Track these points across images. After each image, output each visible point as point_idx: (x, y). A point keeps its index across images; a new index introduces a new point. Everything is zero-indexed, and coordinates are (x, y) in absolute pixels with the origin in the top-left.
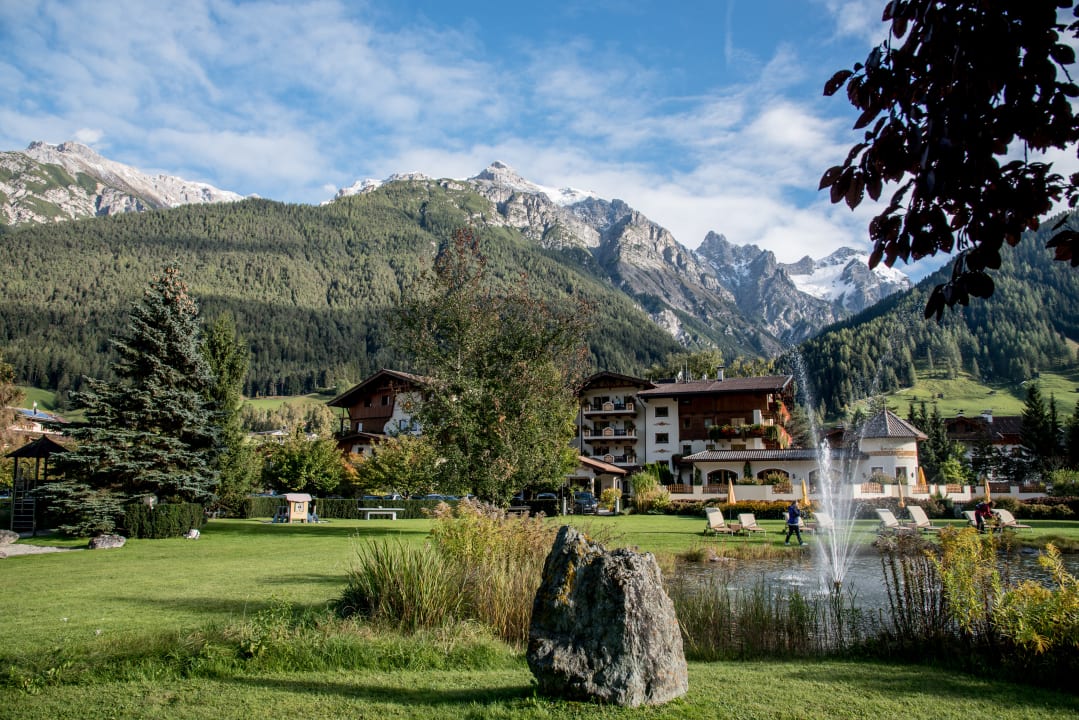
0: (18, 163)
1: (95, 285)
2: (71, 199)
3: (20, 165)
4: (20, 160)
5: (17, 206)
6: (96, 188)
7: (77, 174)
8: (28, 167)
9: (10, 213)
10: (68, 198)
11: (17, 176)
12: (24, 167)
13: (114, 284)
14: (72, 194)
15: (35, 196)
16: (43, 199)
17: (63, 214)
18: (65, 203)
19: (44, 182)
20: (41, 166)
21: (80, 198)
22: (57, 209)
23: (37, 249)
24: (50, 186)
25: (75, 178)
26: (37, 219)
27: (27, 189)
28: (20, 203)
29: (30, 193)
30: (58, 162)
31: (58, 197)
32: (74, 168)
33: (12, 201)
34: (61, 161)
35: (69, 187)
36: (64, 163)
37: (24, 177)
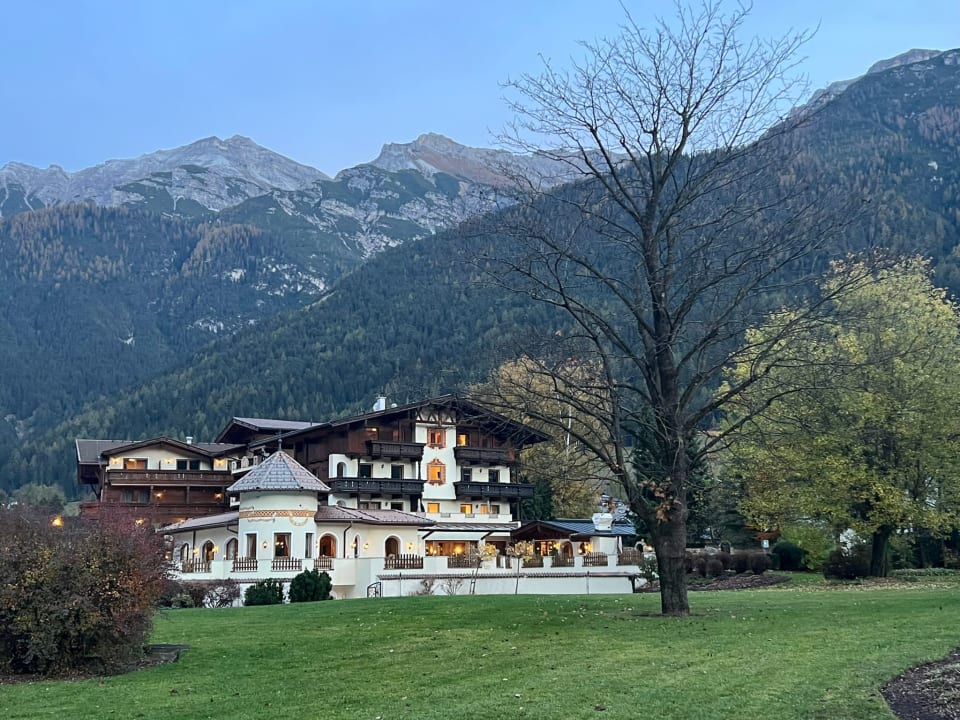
0: (368, 178)
1: (442, 318)
2: (429, 210)
3: (370, 180)
4: (368, 174)
5: (371, 232)
6: (458, 189)
7: (434, 175)
8: (378, 181)
9: (364, 243)
10: (426, 210)
11: (367, 195)
12: (374, 182)
13: (464, 314)
14: (430, 203)
15: (388, 215)
16: (398, 217)
17: (420, 231)
18: (423, 217)
19: (396, 195)
20: (393, 177)
21: (439, 207)
22: (414, 228)
23: (379, 285)
24: (405, 199)
25: (433, 181)
26: (392, 244)
27: (379, 209)
28: (373, 229)
29: (382, 213)
30: (412, 166)
31: (413, 211)
32: (430, 169)
33: (364, 228)
34: (415, 163)
35: (426, 196)
36: (418, 165)
37: (374, 195)
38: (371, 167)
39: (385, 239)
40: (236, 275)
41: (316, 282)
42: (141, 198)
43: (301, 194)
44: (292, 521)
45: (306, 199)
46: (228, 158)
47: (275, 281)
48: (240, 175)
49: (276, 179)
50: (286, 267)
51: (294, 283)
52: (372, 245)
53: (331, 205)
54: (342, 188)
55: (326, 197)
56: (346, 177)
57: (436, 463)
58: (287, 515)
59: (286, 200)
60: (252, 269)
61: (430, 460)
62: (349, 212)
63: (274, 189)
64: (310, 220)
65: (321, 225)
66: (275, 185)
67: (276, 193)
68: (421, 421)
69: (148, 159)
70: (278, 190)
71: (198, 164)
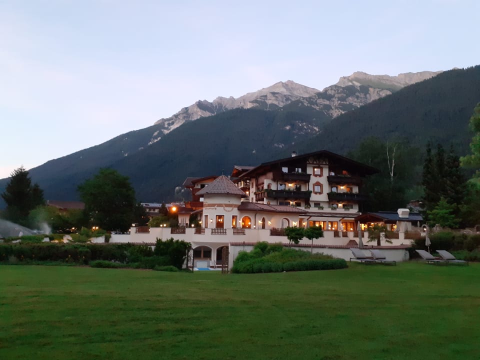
2: (358, 99)
4: (334, 89)
6: (369, 91)
7: (360, 87)
8: (338, 90)
10: (356, 99)
11: (334, 96)
12: (336, 91)
14: (357, 97)
15: (342, 102)
16: (345, 103)
17: (354, 107)
18: (355, 102)
19: (345, 95)
20: (344, 88)
21: (361, 98)
22: (351, 106)
24: (348, 96)
25: (359, 89)
26: (343, 113)
27: (338, 101)
28: (336, 108)
29: (339, 102)
30: (350, 84)
31: (351, 100)
32: (357, 84)
33: (333, 108)
34: (352, 83)
35: (356, 94)
36: (353, 84)
37: (336, 96)
38: (335, 86)
39: (341, 111)
40: (288, 128)
41: (315, 128)
42: (258, 105)
43: (310, 98)
44: (224, 209)
45: (312, 100)
46: (285, 88)
47: (301, 129)
48: (289, 94)
49: (301, 94)
50: (304, 124)
51: (308, 129)
52: (336, 113)
53: (320, 101)
54: (324, 95)
55: (319, 98)
56: (326, 90)
57: (318, 184)
58: (222, 206)
59: (305, 101)
60: (293, 125)
61: (314, 182)
62: (327, 102)
63: (300, 97)
64: (313, 106)
65: (317, 108)
66: (301, 96)
67: (301, 98)
68: (310, 164)
69: (260, 91)
70: (302, 97)
71: (276, 91)
